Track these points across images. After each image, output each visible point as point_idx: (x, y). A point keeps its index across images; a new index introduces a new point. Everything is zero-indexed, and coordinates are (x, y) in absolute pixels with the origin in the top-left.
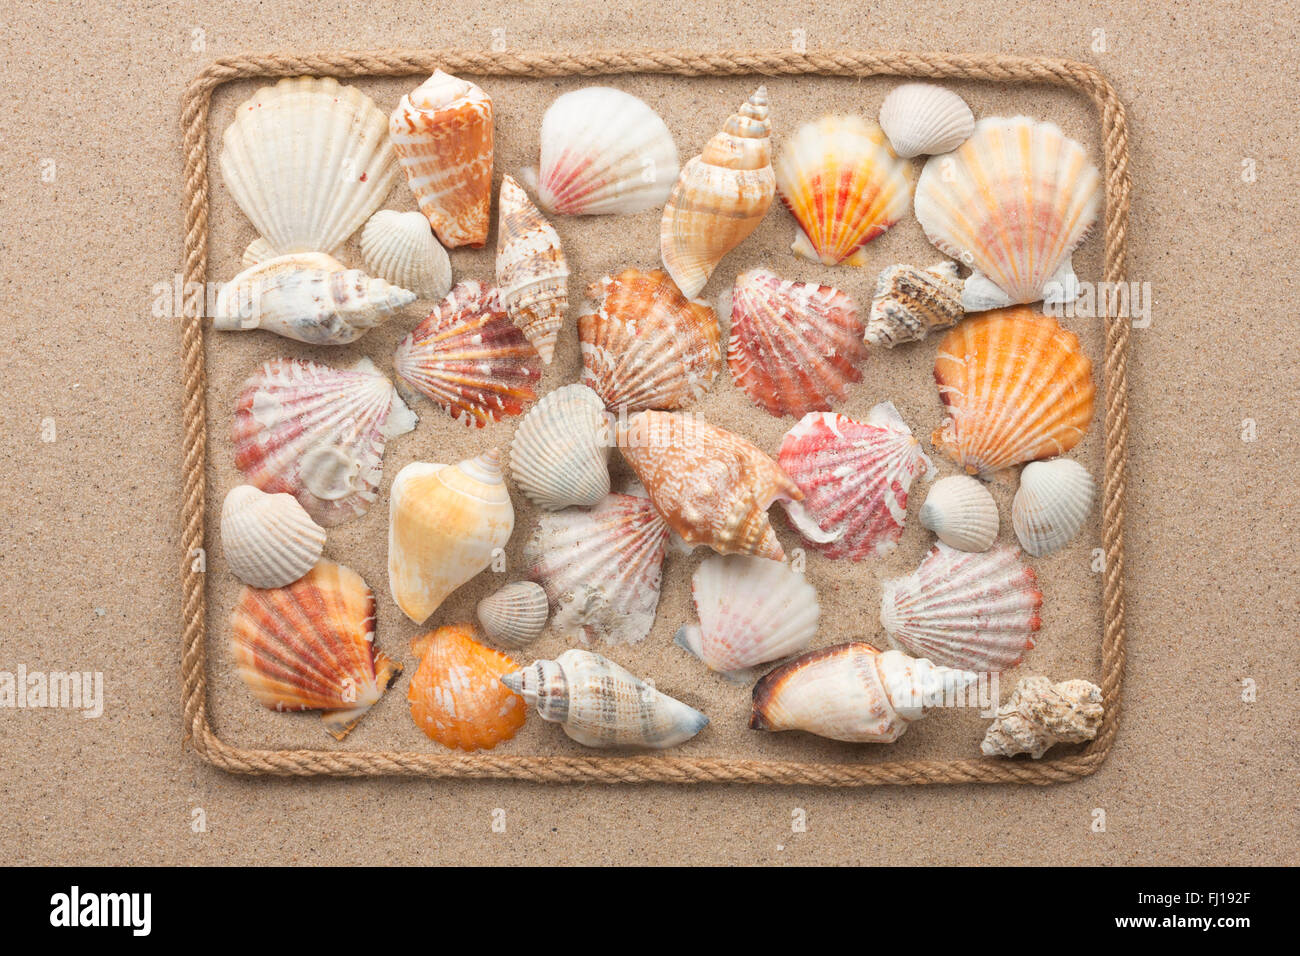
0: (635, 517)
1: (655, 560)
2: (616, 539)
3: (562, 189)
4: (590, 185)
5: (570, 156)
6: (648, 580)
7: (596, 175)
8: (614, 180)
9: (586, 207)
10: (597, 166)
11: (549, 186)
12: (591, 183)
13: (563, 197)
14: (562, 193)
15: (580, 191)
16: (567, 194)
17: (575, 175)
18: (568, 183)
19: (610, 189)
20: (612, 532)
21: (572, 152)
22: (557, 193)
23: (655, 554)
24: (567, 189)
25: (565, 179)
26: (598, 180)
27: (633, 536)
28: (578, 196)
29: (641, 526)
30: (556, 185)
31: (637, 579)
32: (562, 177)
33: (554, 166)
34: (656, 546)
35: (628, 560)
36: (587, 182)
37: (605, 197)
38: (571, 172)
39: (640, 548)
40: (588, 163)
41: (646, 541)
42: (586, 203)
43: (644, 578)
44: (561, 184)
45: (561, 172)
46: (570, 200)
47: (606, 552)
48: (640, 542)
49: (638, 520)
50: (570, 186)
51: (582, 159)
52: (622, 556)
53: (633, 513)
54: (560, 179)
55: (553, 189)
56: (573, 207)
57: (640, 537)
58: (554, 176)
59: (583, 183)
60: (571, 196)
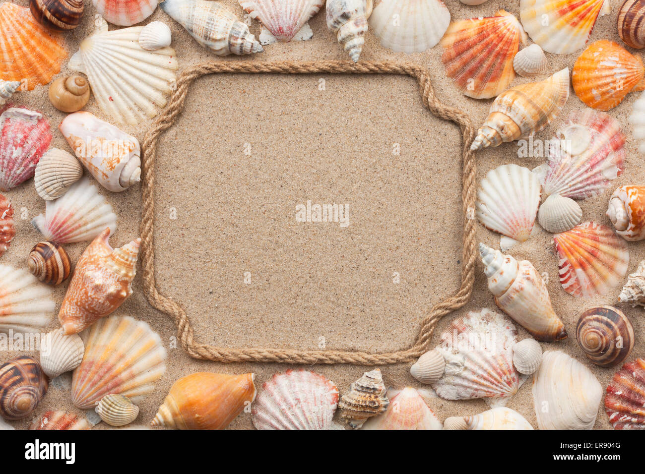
0: (509, 376)
1: (488, 393)
2: (495, 369)
3: (57, 230)
4: (72, 228)
5: (62, 212)
6: (476, 392)
7: (75, 222)
8: (85, 224)
9: (70, 239)
10: (76, 217)
11: (50, 228)
12: (73, 227)
13: (57, 235)
14: (57, 233)
15: (66, 231)
16: (59, 233)
17: (64, 223)
18: (60, 227)
19: (83, 229)
20: (498, 366)
21: (63, 209)
22: (54, 233)
23: (491, 392)
24: (59, 231)
25: (59, 225)
26: (77, 225)
27: (498, 378)
28: (66, 234)
29: (505, 381)
30: (53, 229)
31: (476, 386)
32: (57, 224)
33: (53, 218)
34: (496, 392)
35: (485, 379)
36: (71, 226)
37: (81, 233)
38: (62, 221)
39: (493, 383)
40: (72, 215)
41: (497, 386)
42: (69, 238)
43: (476, 390)
44: (56, 228)
45: (56, 221)
46: (61, 237)
47: (486, 366)
48: (496, 383)
49: (508, 378)
50: (61, 229)
51: (68, 214)
52: (485, 375)
53: (510, 374)
54: (56, 225)
55: (52, 230)
56: (63, 240)
57: (499, 382)
58: (52, 223)
59: (68, 227)
60: (62, 234)
